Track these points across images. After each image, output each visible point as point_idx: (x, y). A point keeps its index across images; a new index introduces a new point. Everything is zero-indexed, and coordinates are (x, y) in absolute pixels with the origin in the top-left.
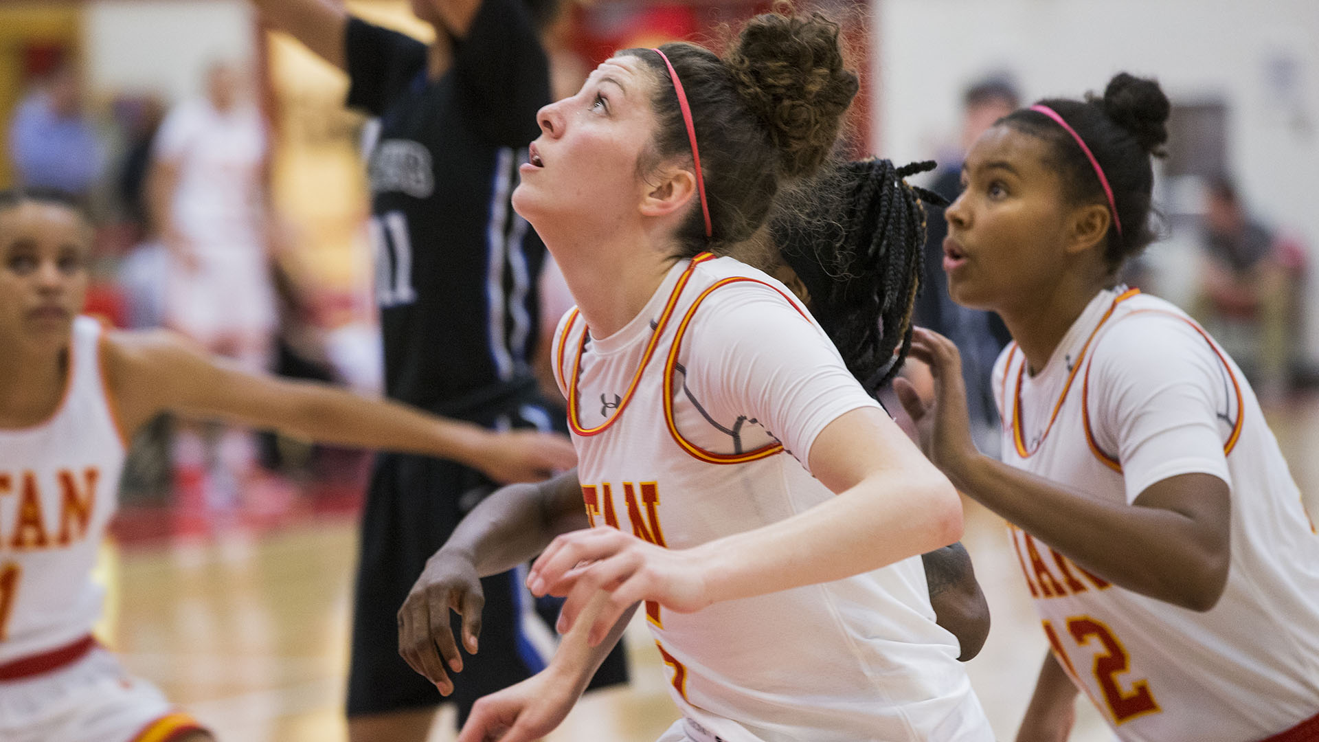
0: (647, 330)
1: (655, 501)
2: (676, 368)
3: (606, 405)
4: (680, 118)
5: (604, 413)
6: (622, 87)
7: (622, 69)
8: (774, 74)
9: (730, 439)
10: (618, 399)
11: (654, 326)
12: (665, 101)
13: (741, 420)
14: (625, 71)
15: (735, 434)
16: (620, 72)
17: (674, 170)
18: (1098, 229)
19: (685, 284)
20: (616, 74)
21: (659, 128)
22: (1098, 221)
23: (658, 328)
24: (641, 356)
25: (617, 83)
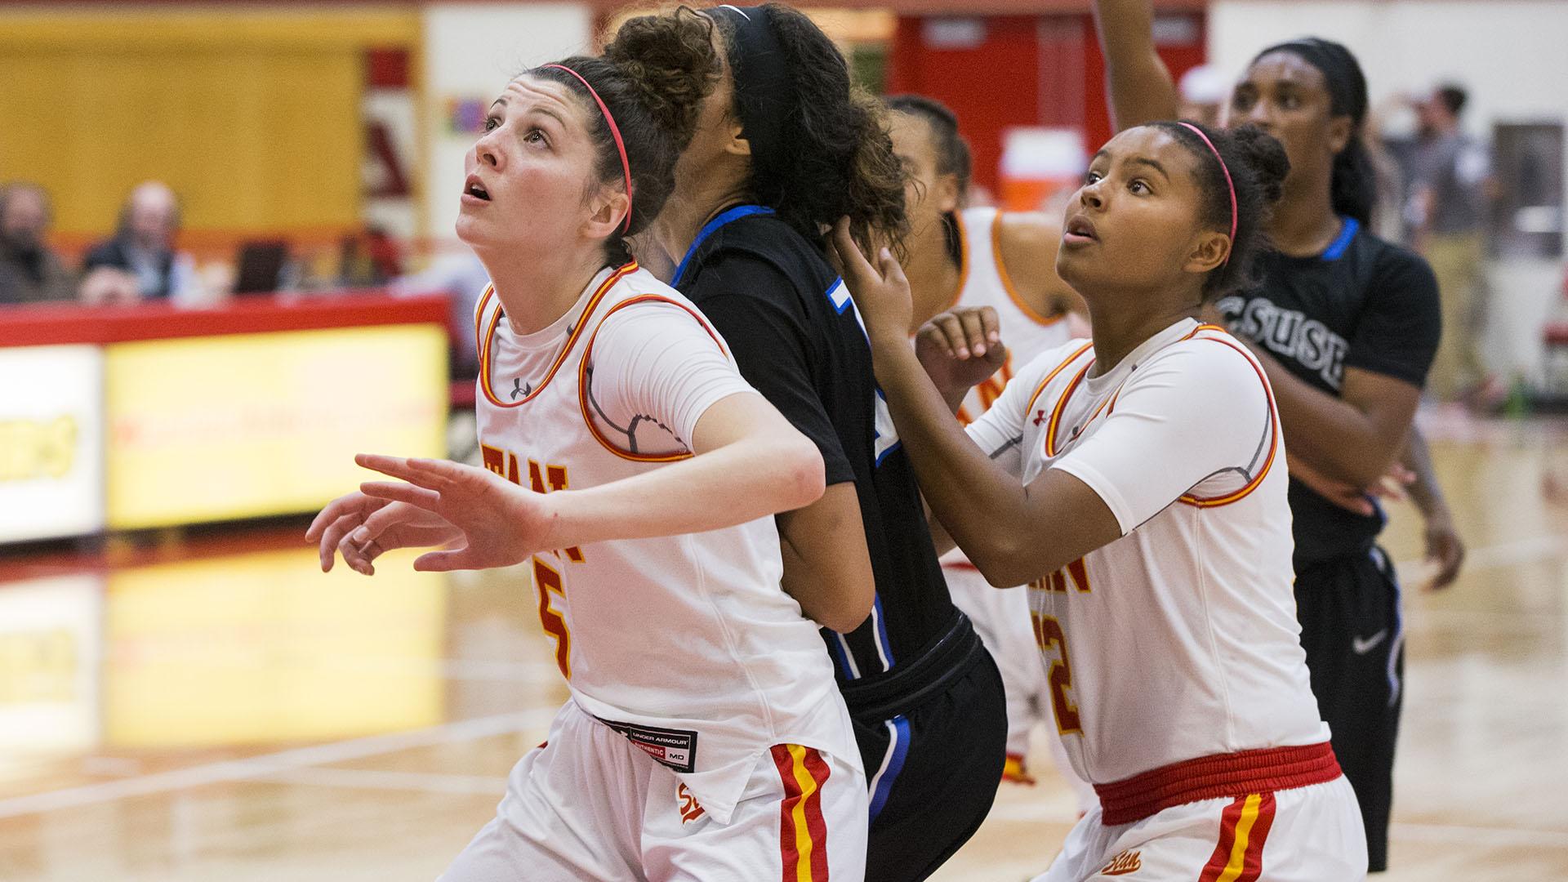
0: (564, 335)
1: (564, 484)
2: (587, 370)
3: (518, 389)
4: (614, 146)
5: (513, 395)
6: (560, 120)
7: (553, 100)
8: (671, 82)
9: (626, 437)
10: (529, 388)
11: (571, 332)
12: (599, 131)
13: (636, 420)
14: (557, 102)
15: (630, 433)
16: (555, 104)
17: (613, 194)
18: (1217, 257)
19: (599, 300)
20: (550, 106)
21: (598, 157)
22: (1218, 249)
23: (573, 334)
24: (553, 361)
25: (554, 116)
